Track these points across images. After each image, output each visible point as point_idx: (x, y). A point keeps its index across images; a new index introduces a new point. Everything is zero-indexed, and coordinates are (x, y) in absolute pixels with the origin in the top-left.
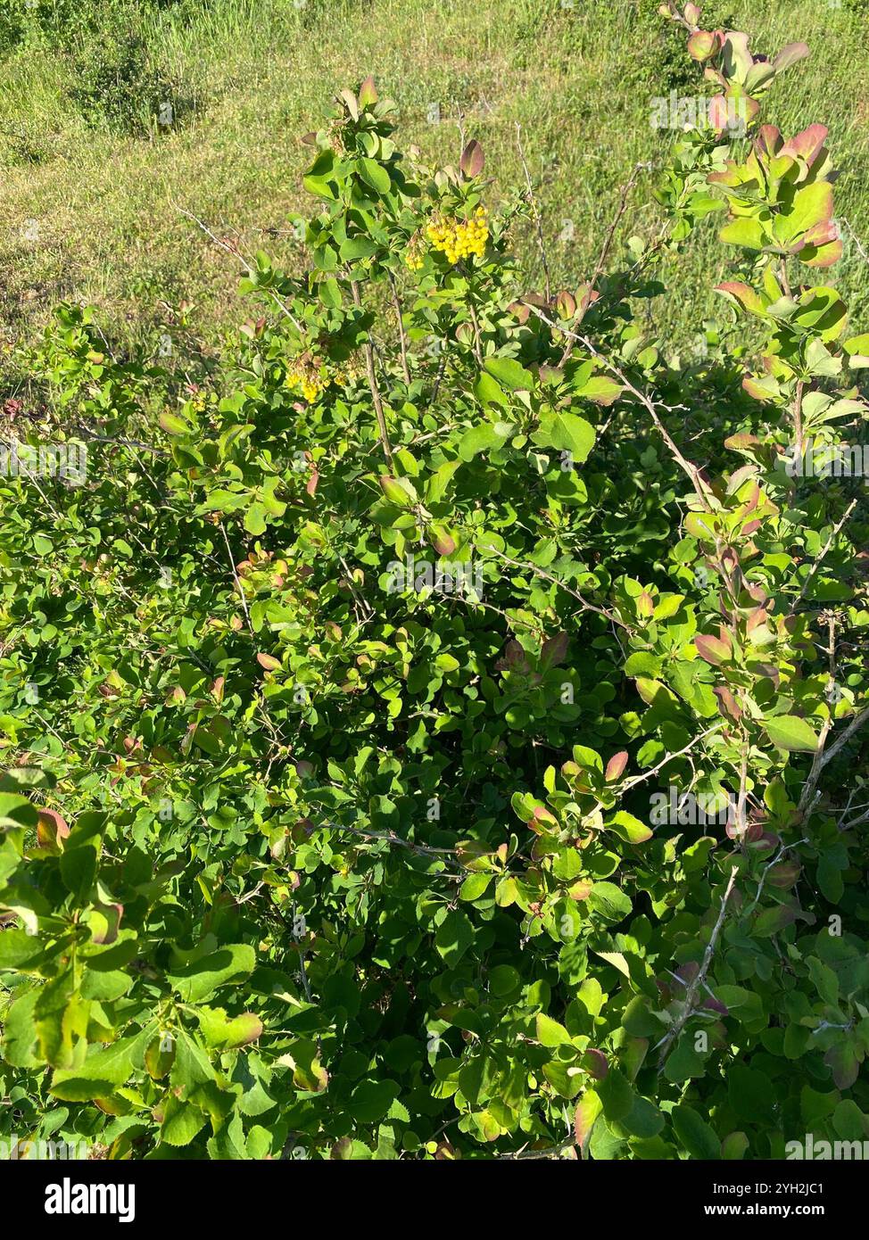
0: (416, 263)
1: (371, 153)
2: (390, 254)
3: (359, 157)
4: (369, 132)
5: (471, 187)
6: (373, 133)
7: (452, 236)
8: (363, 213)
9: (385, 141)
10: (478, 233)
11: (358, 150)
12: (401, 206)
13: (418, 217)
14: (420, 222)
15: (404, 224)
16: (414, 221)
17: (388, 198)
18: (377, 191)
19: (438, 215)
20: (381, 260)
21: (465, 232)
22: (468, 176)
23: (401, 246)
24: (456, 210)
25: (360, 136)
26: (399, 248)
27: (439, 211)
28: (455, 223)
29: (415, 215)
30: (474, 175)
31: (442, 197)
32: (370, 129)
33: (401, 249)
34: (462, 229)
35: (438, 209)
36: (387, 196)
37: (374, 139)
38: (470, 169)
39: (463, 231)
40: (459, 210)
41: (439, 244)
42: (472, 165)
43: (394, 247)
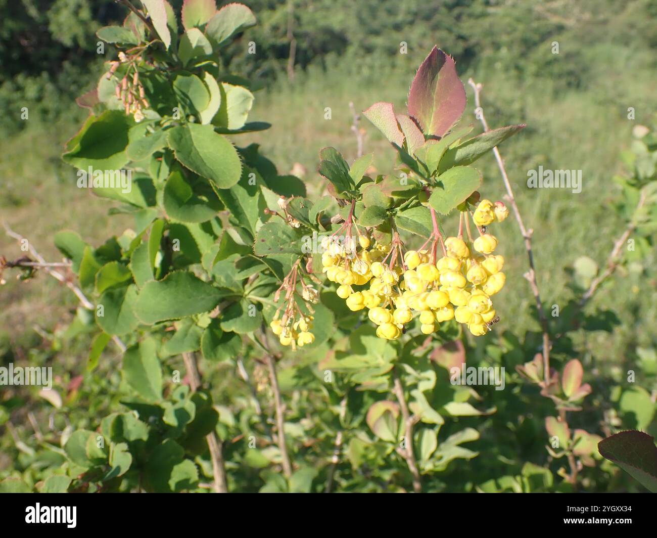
0: (296, 333)
1: (207, 116)
2: (245, 305)
4: (200, 73)
6: (209, 78)
7: (390, 277)
8: (194, 228)
9: (233, 92)
10: (474, 272)
12: (265, 214)
13: (300, 232)
15: (269, 249)
16: (292, 241)
17: (237, 199)
18: (213, 184)
19: (350, 225)
20: (227, 319)
21: (433, 267)
22: (429, 134)
23: (266, 291)
24: (399, 217)
25: (180, 83)
26: (263, 295)
27: (353, 217)
28: (398, 247)
29: (295, 227)
30: (444, 131)
31: (359, 187)
32: (200, 68)
33: (266, 296)
34: (424, 259)
35: (349, 212)
36: (235, 195)
37: (210, 88)
38: (431, 116)
39: (427, 264)
40: (408, 219)
41: (352, 293)
42: (438, 109)
43: (252, 293)
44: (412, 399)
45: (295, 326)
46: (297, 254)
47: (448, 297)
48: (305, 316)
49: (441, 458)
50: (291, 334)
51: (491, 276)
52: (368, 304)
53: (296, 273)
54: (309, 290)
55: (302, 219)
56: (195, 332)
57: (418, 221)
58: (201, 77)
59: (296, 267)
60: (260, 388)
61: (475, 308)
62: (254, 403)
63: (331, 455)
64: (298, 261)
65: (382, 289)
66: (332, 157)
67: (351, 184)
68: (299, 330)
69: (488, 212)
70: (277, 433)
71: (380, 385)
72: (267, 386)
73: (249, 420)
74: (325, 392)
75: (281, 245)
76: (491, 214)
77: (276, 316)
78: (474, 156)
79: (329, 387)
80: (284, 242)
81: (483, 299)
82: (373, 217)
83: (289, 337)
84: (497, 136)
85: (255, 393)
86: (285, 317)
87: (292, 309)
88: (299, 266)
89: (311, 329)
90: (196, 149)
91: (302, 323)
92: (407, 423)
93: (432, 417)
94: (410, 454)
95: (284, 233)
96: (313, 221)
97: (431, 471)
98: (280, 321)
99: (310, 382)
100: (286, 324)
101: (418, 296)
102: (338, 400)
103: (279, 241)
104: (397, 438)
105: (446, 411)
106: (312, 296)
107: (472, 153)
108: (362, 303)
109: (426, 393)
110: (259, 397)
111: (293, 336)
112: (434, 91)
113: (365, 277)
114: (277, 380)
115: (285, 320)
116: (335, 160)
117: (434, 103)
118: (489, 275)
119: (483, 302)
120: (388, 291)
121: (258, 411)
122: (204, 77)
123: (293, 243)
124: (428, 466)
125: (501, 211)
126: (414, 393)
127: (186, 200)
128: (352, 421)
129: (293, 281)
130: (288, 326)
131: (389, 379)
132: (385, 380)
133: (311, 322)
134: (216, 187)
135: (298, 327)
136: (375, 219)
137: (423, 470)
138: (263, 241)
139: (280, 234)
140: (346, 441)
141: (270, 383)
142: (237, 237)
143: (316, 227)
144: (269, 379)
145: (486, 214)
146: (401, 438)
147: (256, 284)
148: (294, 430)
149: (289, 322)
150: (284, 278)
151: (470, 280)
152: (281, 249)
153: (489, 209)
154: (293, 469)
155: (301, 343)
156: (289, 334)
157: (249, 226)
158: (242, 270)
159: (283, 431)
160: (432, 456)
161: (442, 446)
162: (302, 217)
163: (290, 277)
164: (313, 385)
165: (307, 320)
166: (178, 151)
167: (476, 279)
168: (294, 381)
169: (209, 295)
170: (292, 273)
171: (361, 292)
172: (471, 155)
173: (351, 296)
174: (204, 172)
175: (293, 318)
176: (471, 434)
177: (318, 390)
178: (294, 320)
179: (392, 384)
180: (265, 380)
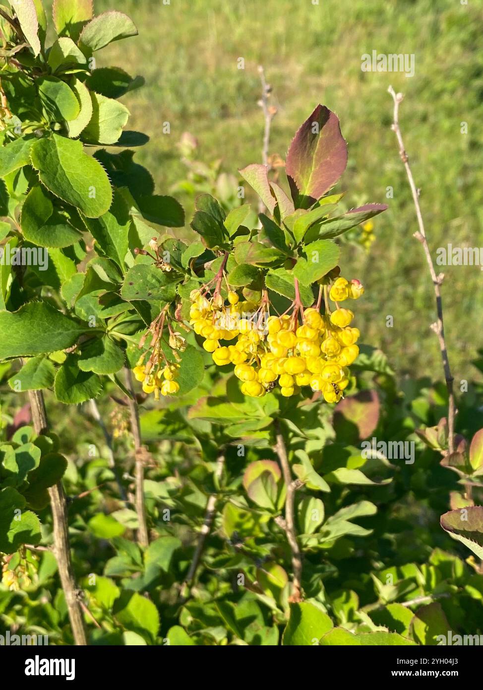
0: (160, 381)
1: (76, 128)
2: (107, 343)
3: (46, 134)
4: (70, 80)
5: (316, 225)
6: (80, 85)
9: (106, 104)
10: (328, 344)
11: (45, 119)
12: (135, 244)
13: (171, 277)
14: (175, 290)
15: (137, 293)
16: (162, 286)
17: (105, 227)
18: (80, 212)
19: (220, 279)
20: (85, 357)
21: (292, 335)
22: (305, 195)
23: (132, 328)
24: (270, 275)
25: (47, 89)
26: (128, 332)
27: (224, 272)
28: (266, 306)
29: (165, 271)
30: (320, 193)
31: (234, 239)
32: (71, 75)
33: (131, 334)
34: (285, 326)
35: (221, 265)
36: (103, 222)
37: (81, 97)
38: (309, 176)
39: (287, 331)
40: (279, 278)
41: (218, 347)
42: (317, 168)
43: (116, 329)
44: (297, 460)
45: (159, 375)
46: (165, 301)
47: (306, 364)
48: (170, 364)
49: (327, 534)
50: (154, 383)
51: (345, 348)
52: (234, 360)
53: (163, 319)
54: (176, 338)
55: (174, 263)
56: (46, 366)
57: (288, 281)
58: (71, 84)
59: (164, 313)
60: (117, 434)
61: (327, 377)
62: (107, 453)
63: (199, 524)
64: (167, 306)
65: (248, 347)
66: (208, 205)
67: (225, 235)
68: (163, 378)
69: (343, 289)
70: (134, 492)
71: (259, 441)
72: (126, 432)
73: (98, 475)
74: (198, 444)
75: (149, 290)
76: (347, 290)
77: (140, 362)
78: (339, 231)
79: (204, 438)
80: (153, 287)
81: (336, 369)
82: (242, 276)
83: (152, 385)
84: (358, 217)
85: (109, 440)
86: (149, 364)
87: (157, 355)
88: (167, 313)
89: (176, 378)
90: (62, 169)
91: (166, 372)
92: (289, 488)
93: (319, 483)
94: (290, 525)
95: (153, 276)
96: (186, 265)
97: (314, 548)
98: (144, 367)
99: (179, 429)
100: (149, 371)
101: (277, 360)
102: (213, 456)
103: (148, 285)
104: (276, 505)
105: (334, 477)
106: (179, 344)
107: (336, 229)
108: (227, 358)
109: (312, 455)
110: (115, 445)
111: (156, 384)
112: (314, 151)
113: (232, 333)
114: (138, 425)
115: (148, 368)
116: (211, 209)
117: (314, 163)
118: (343, 347)
119: (335, 373)
120: (253, 349)
121: (112, 463)
122: (75, 84)
123: (162, 288)
124: (312, 542)
125: (357, 289)
126: (299, 453)
127: (46, 219)
128: (228, 484)
129: (161, 325)
130: (151, 374)
131: (270, 434)
132: (266, 435)
133: (177, 371)
134: (83, 216)
135: (162, 375)
136: (244, 278)
137: (306, 546)
138: (131, 284)
139: (149, 277)
140: (220, 507)
141: (129, 429)
142: (103, 275)
143: (189, 271)
144: (129, 423)
145: (342, 291)
146: (280, 506)
147: (120, 320)
148: (156, 490)
149: (152, 370)
150: (151, 322)
151: (324, 351)
152: (150, 294)
153: (344, 287)
154: (150, 538)
155: (164, 392)
156: (152, 382)
157: (117, 259)
158: (106, 307)
159: (142, 490)
160: (317, 530)
161: (331, 519)
162: (175, 260)
163: (157, 322)
164: (184, 434)
165: (173, 368)
166: (42, 172)
167: (330, 351)
168: (161, 428)
169: (67, 329)
170: (159, 319)
171: (227, 347)
172: (335, 230)
173: (217, 350)
174: (71, 197)
175: (158, 364)
176: (368, 508)
177: (190, 442)
178: (159, 367)
179: (273, 441)
180: (124, 424)
